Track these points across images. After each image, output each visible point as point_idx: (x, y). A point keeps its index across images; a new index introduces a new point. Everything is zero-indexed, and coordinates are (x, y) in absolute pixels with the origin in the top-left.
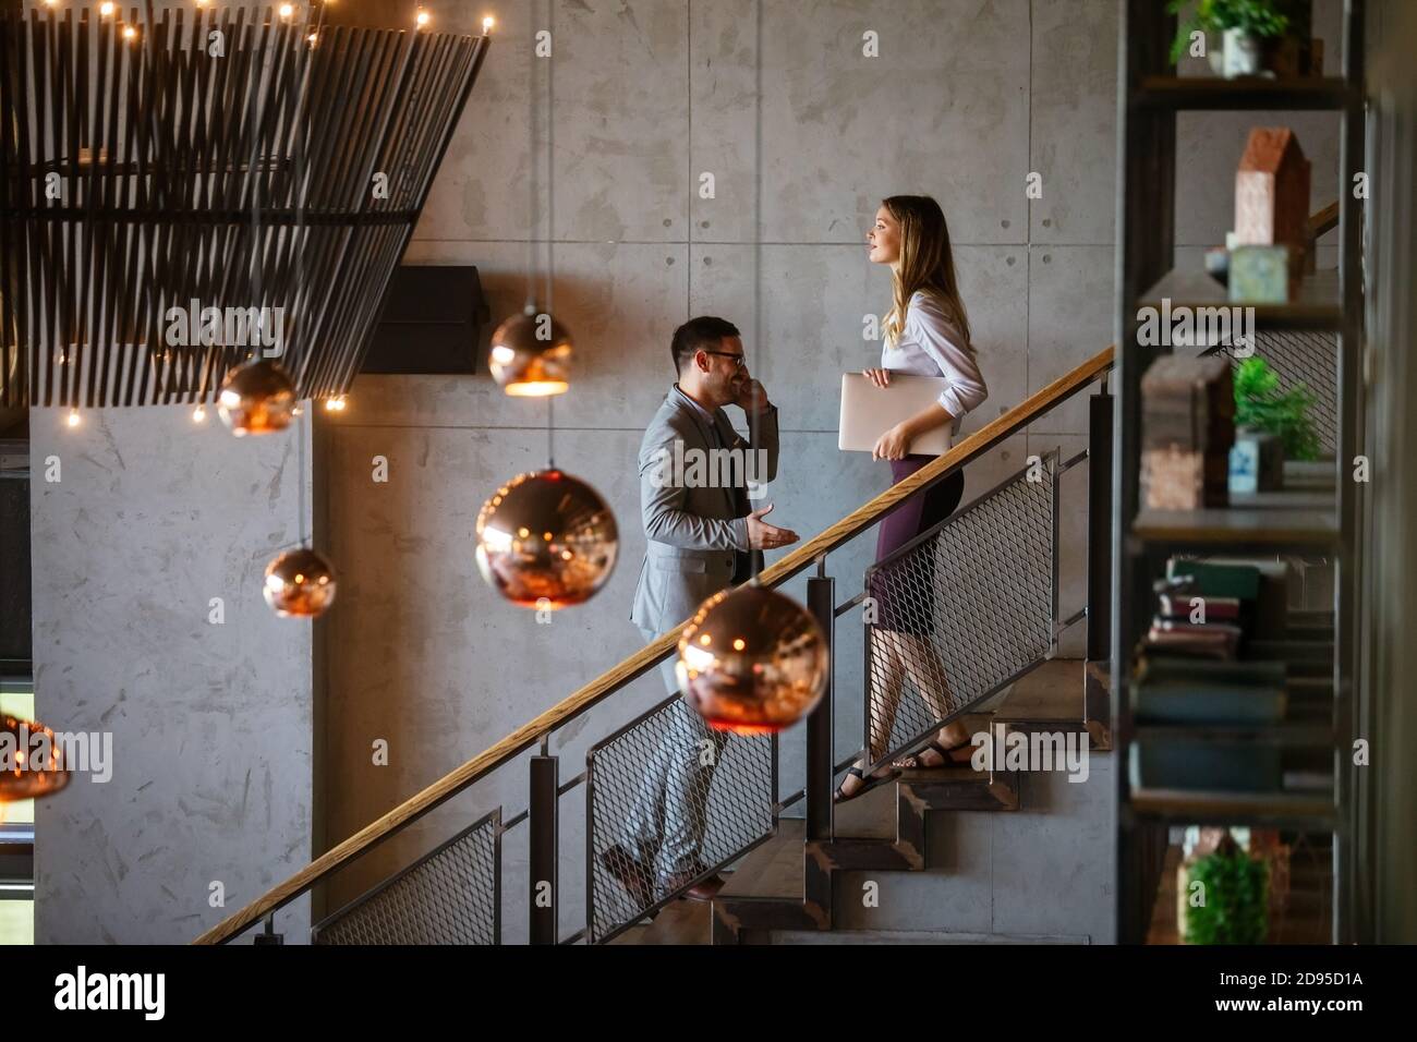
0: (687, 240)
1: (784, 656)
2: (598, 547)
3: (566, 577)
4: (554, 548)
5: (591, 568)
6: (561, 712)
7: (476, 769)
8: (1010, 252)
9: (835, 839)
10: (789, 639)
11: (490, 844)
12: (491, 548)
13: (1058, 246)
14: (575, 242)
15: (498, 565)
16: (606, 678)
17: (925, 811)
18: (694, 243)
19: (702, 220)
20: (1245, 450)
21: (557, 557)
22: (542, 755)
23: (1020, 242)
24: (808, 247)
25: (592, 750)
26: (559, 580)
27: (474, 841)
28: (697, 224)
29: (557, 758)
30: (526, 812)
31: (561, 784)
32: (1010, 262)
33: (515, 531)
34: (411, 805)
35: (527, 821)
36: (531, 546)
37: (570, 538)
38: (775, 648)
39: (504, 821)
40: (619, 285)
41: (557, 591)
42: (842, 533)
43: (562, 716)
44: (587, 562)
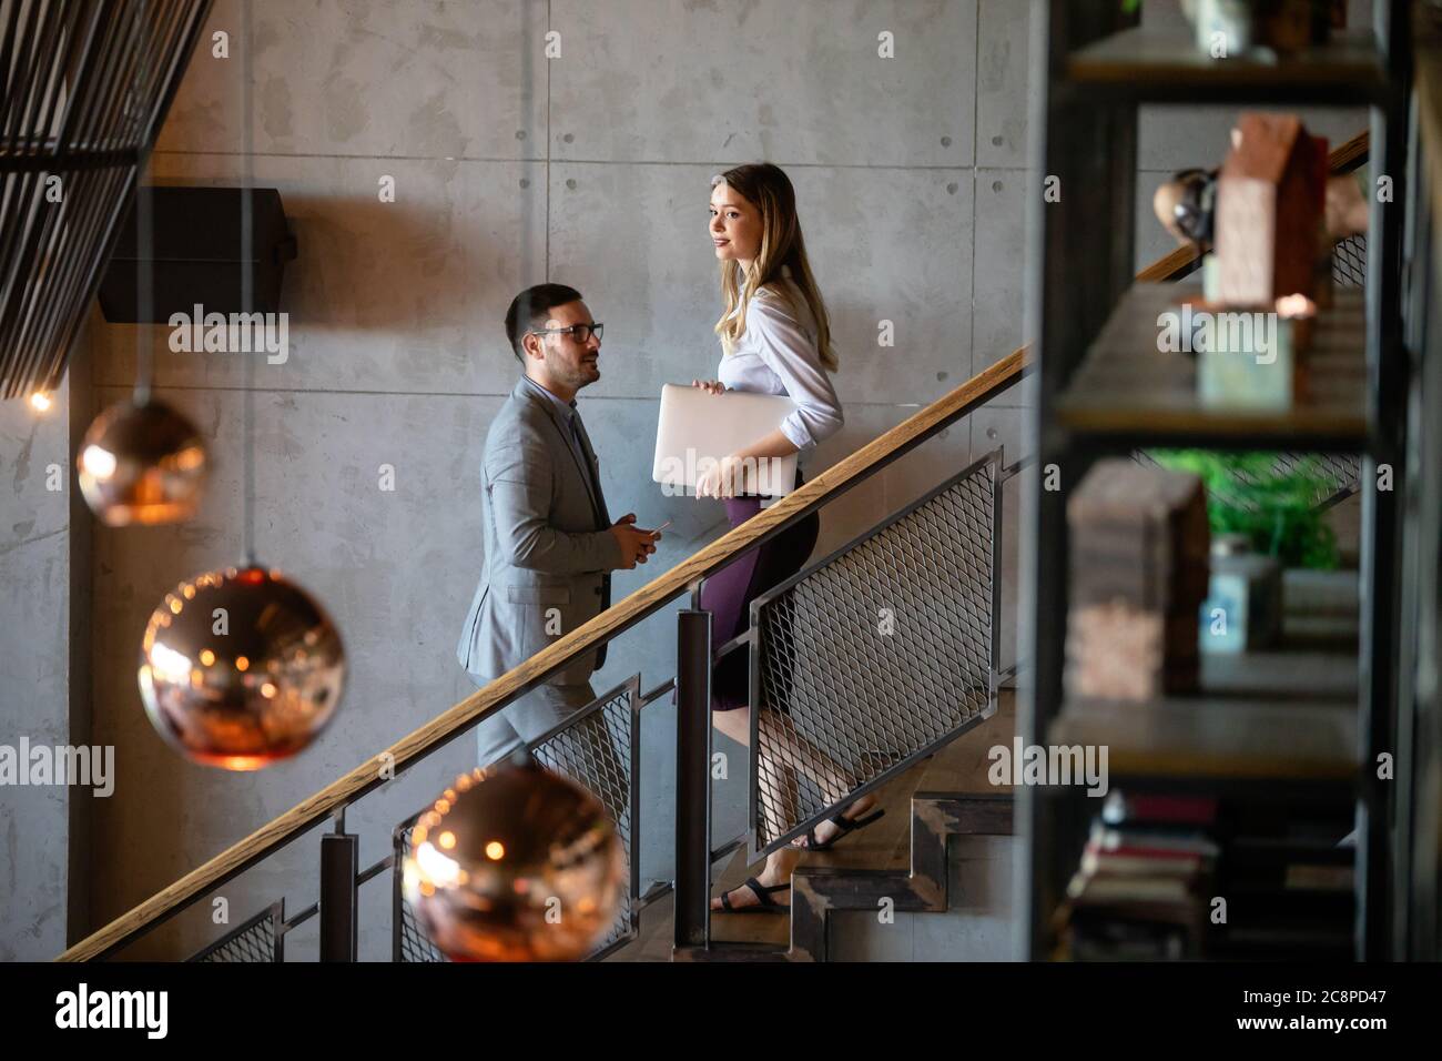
0: (545, 157)
1: (561, 867)
2: (314, 677)
3: (269, 721)
4: (250, 681)
5: (306, 706)
6: (362, 778)
7: (253, 850)
8: (953, 177)
9: (710, 943)
10: (568, 841)
11: (269, 946)
12: (159, 676)
13: (1011, 170)
14: (405, 158)
15: (171, 702)
16: (420, 734)
17: (827, 911)
18: (554, 161)
19: (564, 133)
20: (1229, 590)
21: (255, 693)
22: (337, 832)
23: (966, 165)
24: (698, 167)
25: (401, 828)
26: (259, 726)
27: (249, 942)
28: (557, 138)
29: (357, 836)
30: (316, 907)
31: (361, 870)
32: (952, 189)
33: (195, 656)
34: (167, 896)
35: (317, 918)
36: (218, 677)
37: (275, 666)
38: (545, 856)
39: (289, 916)
40: (460, 213)
41: (256, 740)
42: (723, 554)
43: (362, 784)
44: (299, 698)
